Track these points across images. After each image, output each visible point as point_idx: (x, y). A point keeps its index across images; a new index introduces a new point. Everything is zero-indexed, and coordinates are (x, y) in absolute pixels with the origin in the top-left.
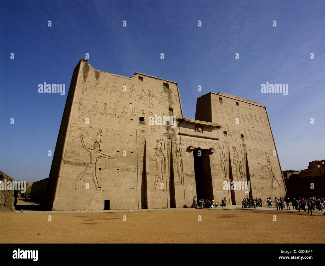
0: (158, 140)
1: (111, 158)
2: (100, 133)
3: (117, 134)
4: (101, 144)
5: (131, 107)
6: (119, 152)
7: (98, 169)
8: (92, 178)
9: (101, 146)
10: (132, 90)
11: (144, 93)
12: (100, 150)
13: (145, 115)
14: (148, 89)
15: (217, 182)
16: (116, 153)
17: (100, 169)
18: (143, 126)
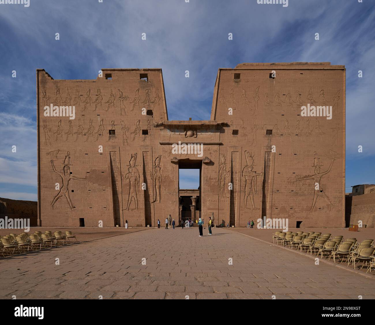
0: (132, 154)
1: (82, 179)
2: (68, 156)
3: (85, 154)
4: (71, 166)
5: (99, 119)
6: (89, 172)
7: (71, 191)
8: (66, 199)
9: (71, 169)
10: (98, 96)
11: (113, 96)
12: (71, 173)
13: (116, 126)
14: (119, 90)
15: (211, 200)
16: (86, 174)
17: (73, 191)
18: (113, 141)
